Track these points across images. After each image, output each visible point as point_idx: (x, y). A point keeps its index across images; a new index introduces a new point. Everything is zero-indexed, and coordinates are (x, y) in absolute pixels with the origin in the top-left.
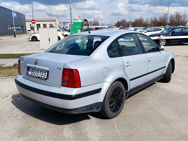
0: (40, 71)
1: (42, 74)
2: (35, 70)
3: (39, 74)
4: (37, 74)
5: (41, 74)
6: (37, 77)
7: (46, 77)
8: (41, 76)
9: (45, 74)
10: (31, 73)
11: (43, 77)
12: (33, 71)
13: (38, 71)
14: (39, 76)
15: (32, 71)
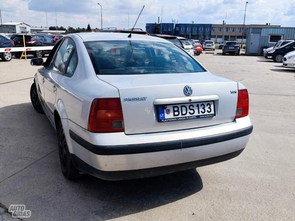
0: (198, 106)
1: (204, 108)
2: (182, 107)
3: (196, 111)
4: (192, 112)
5: (201, 110)
6: (194, 118)
7: (212, 112)
8: (201, 114)
9: (210, 108)
10: (174, 115)
11: (206, 113)
12: (178, 111)
13: (191, 107)
14: (196, 114)
15: (174, 111)
